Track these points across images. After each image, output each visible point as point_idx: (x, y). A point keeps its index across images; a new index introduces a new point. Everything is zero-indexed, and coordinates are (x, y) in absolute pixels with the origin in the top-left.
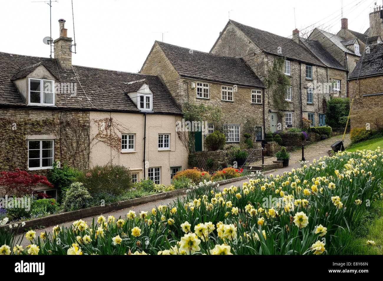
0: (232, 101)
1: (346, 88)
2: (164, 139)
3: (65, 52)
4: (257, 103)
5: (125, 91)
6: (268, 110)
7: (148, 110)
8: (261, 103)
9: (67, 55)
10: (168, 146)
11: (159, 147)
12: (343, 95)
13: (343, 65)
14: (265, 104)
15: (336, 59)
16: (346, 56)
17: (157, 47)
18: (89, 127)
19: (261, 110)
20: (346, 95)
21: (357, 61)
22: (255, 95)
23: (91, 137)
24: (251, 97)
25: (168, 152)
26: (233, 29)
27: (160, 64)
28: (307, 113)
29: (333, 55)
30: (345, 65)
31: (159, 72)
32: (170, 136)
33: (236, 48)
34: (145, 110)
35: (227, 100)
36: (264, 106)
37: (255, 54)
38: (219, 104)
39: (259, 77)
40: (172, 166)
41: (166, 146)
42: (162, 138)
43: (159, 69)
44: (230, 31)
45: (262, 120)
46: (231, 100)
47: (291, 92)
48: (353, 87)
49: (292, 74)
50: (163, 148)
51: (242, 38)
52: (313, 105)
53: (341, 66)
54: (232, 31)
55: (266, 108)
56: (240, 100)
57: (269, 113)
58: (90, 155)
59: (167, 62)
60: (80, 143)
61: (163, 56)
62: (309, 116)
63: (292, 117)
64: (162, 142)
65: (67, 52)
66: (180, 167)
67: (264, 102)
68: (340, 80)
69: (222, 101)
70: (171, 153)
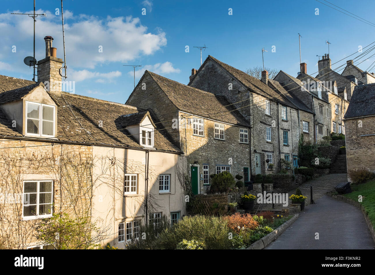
0: (224, 140)
1: (313, 130)
2: (164, 180)
3: (55, 75)
4: (244, 142)
5: (122, 124)
6: (253, 150)
7: (150, 146)
8: (248, 143)
9: (56, 79)
10: (168, 189)
11: (160, 189)
12: (311, 137)
13: (310, 107)
14: (251, 144)
15: (303, 102)
16: (312, 98)
17: (147, 78)
18: (92, 165)
19: (247, 150)
20: (313, 137)
21: (320, 104)
22: (243, 135)
23: (94, 178)
24: (240, 136)
25: (169, 195)
26: (213, 65)
27: (151, 96)
28: (284, 154)
29: (299, 98)
30: (312, 108)
31: (150, 106)
32: (170, 177)
33: (216, 85)
34: (147, 146)
35: (219, 139)
36: (250, 146)
37: (239, 92)
38: (212, 143)
39: (244, 115)
40: (172, 211)
41: (167, 188)
42: (162, 179)
43: (149, 102)
44: (209, 67)
45: (248, 161)
46: (223, 138)
47: (271, 133)
48: (349, 127)
49: (271, 114)
50: (164, 191)
51: (224, 75)
52: (288, 146)
53: (308, 108)
54: (212, 68)
55: (252, 147)
56: (230, 138)
57: (254, 154)
58: (93, 200)
59: (160, 95)
60: (82, 185)
61: (155, 87)
62: (285, 157)
63: (272, 159)
64: (162, 184)
65: (57, 76)
66: (179, 212)
67: (250, 142)
68: (309, 122)
69: (215, 139)
70: (171, 196)
